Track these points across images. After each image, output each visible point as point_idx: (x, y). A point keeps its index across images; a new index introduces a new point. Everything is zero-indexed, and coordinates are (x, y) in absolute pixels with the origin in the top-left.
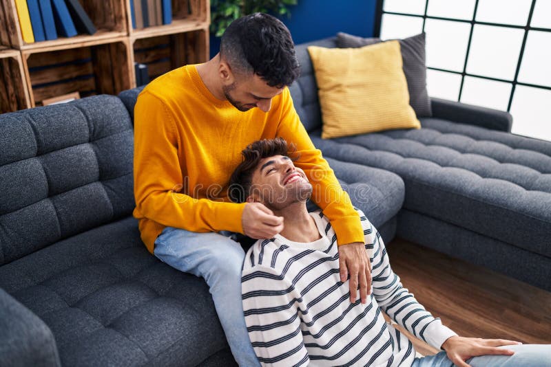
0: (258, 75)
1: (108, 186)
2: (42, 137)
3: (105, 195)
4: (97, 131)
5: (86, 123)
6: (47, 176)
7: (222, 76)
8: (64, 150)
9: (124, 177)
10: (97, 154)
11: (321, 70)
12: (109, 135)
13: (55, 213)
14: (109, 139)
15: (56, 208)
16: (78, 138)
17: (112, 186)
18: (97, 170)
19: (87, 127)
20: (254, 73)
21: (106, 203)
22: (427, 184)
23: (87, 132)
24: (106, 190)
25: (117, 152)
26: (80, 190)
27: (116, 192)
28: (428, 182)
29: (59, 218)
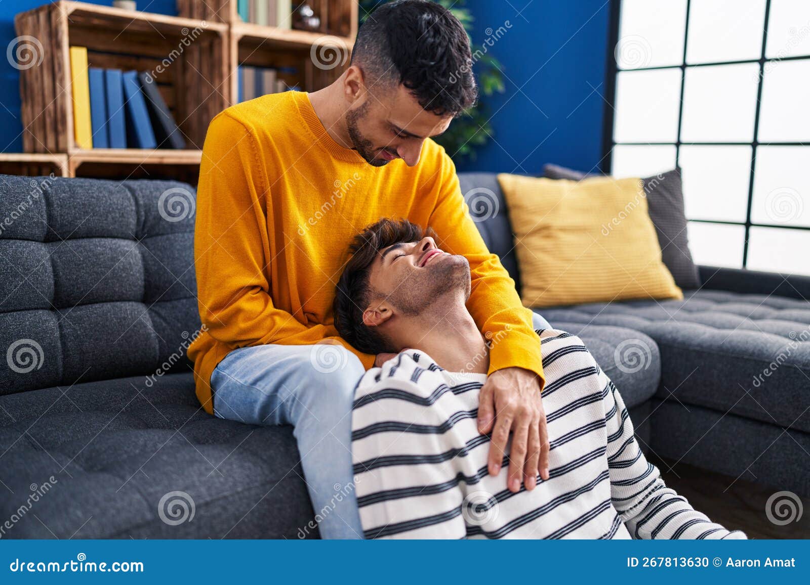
0: (406, 86)
1: (156, 312)
2: (57, 211)
3: (149, 325)
4: (149, 224)
5: (134, 208)
6: (55, 271)
7: (349, 90)
8: (91, 240)
9: (184, 301)
10: (144, 258)
11: (518, 207)
12: (168, 234)
13: (57, 334)
14: (168, 239)
15: (60, 326)
16: (116, 226)
17: (163, 312)
18: (141, 283)
19: (133, 213)
20: (400, 83)
21: (147, 337)
22: (698, 348)
23: (133, 221)
24: (151, 317)
25: (178, 259)
26: (108, 306)
27: (168, 323)
28: (700, 345)
29: (64, 344)
